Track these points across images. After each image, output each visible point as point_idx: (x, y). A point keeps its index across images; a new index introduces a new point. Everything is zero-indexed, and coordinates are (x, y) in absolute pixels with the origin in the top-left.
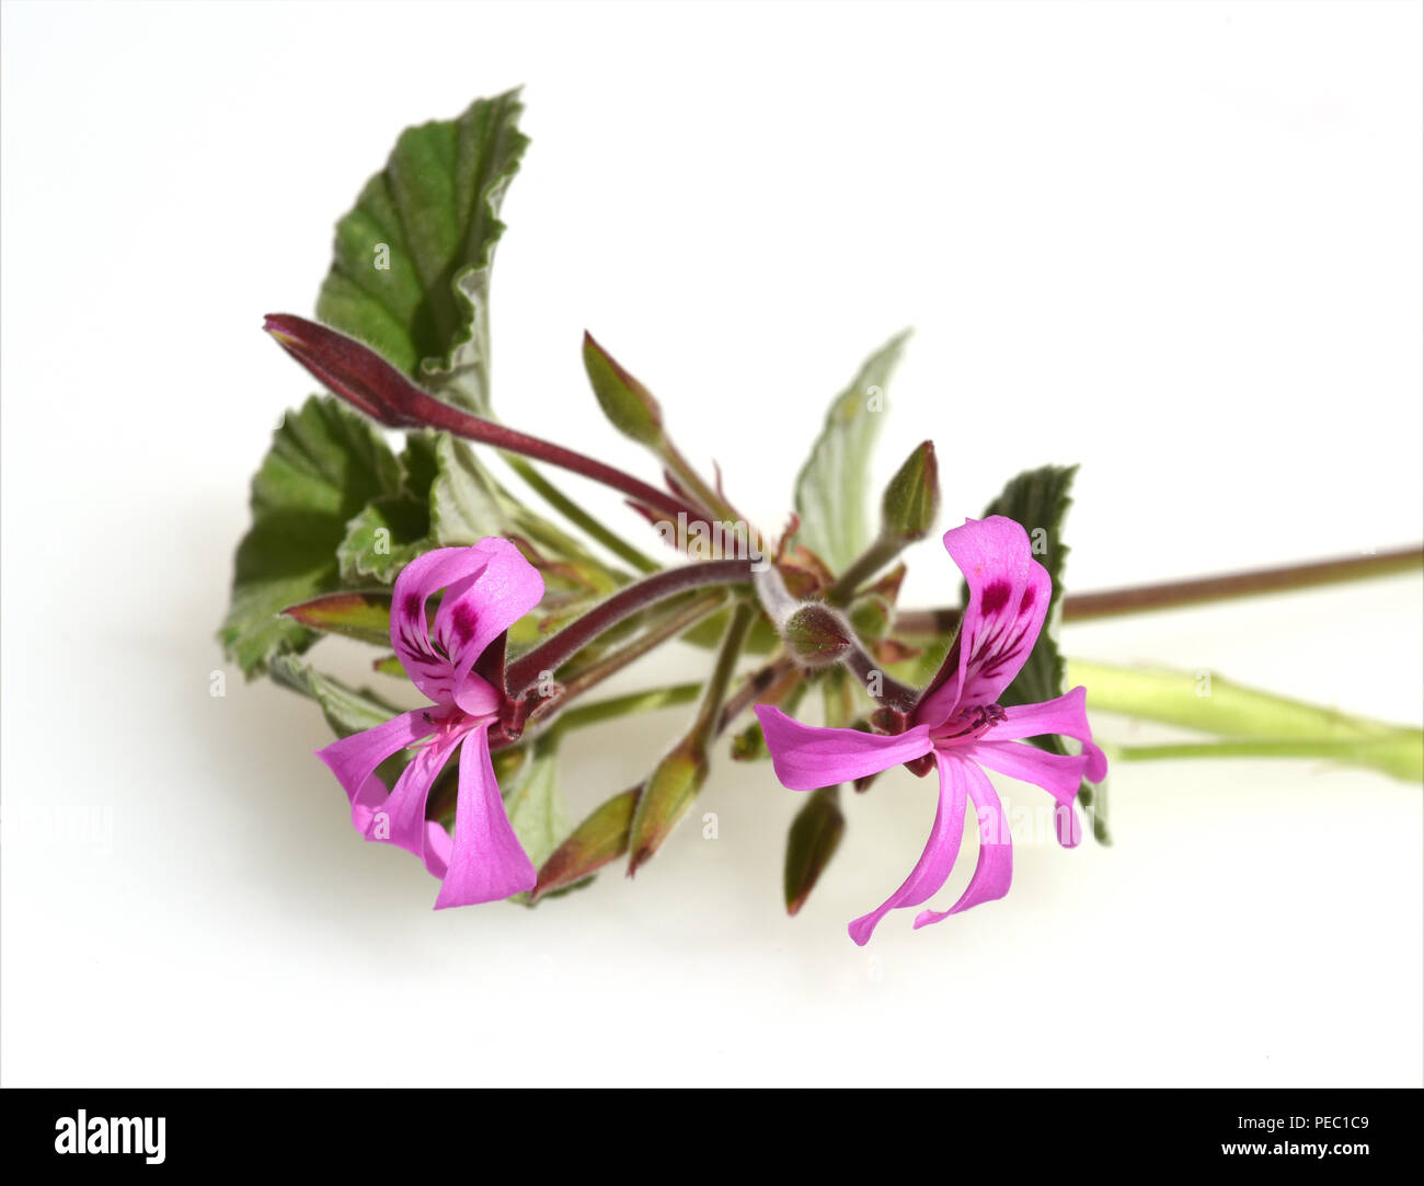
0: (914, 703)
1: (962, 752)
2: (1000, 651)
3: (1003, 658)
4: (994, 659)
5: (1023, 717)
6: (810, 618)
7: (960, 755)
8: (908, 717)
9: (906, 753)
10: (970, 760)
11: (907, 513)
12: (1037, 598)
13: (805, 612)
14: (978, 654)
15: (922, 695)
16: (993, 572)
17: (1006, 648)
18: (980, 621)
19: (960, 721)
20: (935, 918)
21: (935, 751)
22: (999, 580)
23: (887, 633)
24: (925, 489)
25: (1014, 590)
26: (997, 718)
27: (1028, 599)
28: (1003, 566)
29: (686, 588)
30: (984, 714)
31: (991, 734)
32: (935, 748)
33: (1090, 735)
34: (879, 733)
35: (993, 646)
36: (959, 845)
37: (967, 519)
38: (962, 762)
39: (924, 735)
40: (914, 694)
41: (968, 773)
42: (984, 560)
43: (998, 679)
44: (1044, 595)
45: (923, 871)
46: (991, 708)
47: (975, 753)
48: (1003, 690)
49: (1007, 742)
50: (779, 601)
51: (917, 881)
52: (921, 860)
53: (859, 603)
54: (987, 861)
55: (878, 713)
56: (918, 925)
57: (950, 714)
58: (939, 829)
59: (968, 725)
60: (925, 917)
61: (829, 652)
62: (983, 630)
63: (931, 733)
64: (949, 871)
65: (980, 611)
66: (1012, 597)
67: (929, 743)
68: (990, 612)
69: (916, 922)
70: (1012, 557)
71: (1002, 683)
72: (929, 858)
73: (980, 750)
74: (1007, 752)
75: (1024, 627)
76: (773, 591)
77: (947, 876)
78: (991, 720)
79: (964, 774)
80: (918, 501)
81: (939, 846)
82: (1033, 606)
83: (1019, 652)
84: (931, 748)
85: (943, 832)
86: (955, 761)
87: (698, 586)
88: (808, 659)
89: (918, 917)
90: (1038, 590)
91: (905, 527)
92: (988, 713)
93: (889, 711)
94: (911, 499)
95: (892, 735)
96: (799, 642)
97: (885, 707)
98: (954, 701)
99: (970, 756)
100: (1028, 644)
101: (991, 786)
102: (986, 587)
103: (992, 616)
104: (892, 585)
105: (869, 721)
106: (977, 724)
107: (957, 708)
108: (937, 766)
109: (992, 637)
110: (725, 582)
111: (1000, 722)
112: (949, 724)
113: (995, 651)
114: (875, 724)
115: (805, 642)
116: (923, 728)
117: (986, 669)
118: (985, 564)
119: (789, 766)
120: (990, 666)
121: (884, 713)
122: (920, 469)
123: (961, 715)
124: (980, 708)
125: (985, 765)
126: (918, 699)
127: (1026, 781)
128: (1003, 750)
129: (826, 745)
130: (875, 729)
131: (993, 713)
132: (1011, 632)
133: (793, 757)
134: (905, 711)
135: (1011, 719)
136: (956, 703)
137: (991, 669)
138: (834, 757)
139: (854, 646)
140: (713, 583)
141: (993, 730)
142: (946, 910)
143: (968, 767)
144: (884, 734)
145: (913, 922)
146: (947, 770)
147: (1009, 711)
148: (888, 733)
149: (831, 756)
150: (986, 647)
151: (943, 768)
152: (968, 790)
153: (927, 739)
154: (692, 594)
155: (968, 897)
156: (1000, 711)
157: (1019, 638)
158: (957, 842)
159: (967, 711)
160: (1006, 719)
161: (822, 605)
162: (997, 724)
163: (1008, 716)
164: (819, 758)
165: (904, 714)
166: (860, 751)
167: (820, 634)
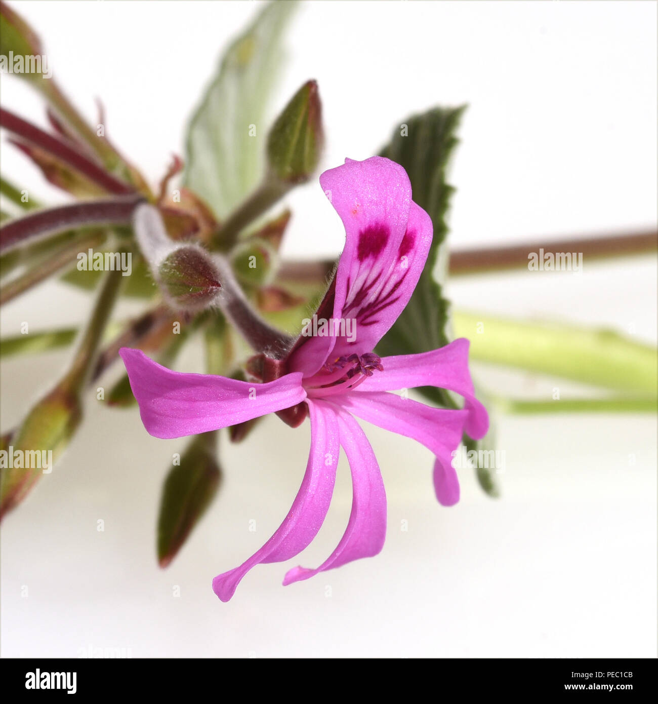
0: (289, 349)
1: (336, 402)
2: (377, 298)
3: (380, 306)
4: (371, 305)
5: (402, 367)
6: (183, 260)
7: (334, 405)
8: (281, 365)
9: (277, 402)
10: (345, 411)
11: (290, 155)
12: (417, 243)
13: (178, 254)
14: (355, 300)
15: (295, 342)
16: (371, 215)
17: (384, 294)
18: (356, 265)
19: (335, 371)
20: (305, 574)
21: (308, 401)
22: (377, 224)
23: (269, 279)
24: (309, 130)
25: (392, 233)
26: (372, 368)
27: (407, 244)
28: (382, 209)
29: (62, 228)
30: (359, 364)
31: (367, 384)
32: (308, 397)
33: (473, 389)
34: (253, 381)
35: (371, 291)
36: (330, 499)
37: (347, 159)
38: (337, 413)
39: (296, 384)
40: (287, 341)
41: (342, 426)
42: (361, 201)
43: (375, 326)
44: (424, 240)
45: (291, 525)
46: (367, 357)
47: (350, 404)
48: (380, 338)
49: (383, 393)
50: (156, 241)
51: (284, 536)
52: (290, 514)
53: (241, 249)
54: (360, 515)
55: (252, 361)
56: (287, 582)
57: (323, 363)
58: (309, 481)
59: (342, 374)
60: (295, 573)
61: (200, 295)
62: (359, 275)
63: (305, 382)
64: (319, 525)
65: (356, 254)
66: (390, 242)
67: (301, 392)
68: (367, 256)
69: (285, 579)
70: (391, 200)
71: (379, 331)
72: (298, 512)
73: (356, 401)
74: (385, 404)
75: (403, 273)
76: (151, 233)
77: (317, 532)
78: (365, 369)
79: (337, 425)
80: (301, 142)
81: (308, 499)
82: (412, 252)
83: (397, 299)
84: (304, 397)
85: (313, 484)
86: (330, 413)
87: (76, 226)
88: (180, 302)
89: (287, 574)
90: (418, 235)
91: (288, 169)
92: (363, 362)
93: (262, 358)
94: (294, 140)
95: (264, 382)
96: (171, 284)
97: (259, 353)
98: (328, 348)
99: (344, 407)
100: (408, 290)
101: (366, 438)
102: (363, 229)
103: (368, 261)
104: (276, 231)
105: (244, 369)
106: (352, 374)
107: (332, 356)
108: (309, 416)
109: (369, 282)
110: (104, 223)
111: (375, 372)
112: (323, 373)
113: (372, 297)
114: (250, 371)
115: (175, 284)
116: (295, 377)
117: (363, 317)
118: (362, 205)
119: (155, 412)
120: (367, 313)
121: (257, 361)
122: (303, 110)
123: (336, 364)
124: (354, 357)
125: (361, 417)
126: (291, 346)
127: (403, 434)
128: (380, 402)
129: (192, 392)
130: (249, 376)
131: (368, 362)
132: (389, 278)
133: (159, 404)
134: (278, 357)
135: (388, 369)
136: (331, 350)
137: (367, 317)
138: (202, 404)
139: (230, 291)
140: (91, 224)
141: (368, 380)
142: (315, 566)
143: (342, 418)
144: (257, 382)
145: (282, 579)
146: (320, 421)
147: (384, 361)
148: (261, 381)
149: (197, 404)
150: (363, 293)
151: (316, 420)
152: (340, 441)
153: (301, 387)
154: (70, 235)
155: (338, 554)
156: (375, 360)
157: (397, 285)
158: (328, 496)
159: (342, 359)
160: (381, 369)
161: (197, 247)
162: (372, 374)
163: (384, 367)
164: (187, 405)
165: (277, 362)
166: (228, 399)
167: (191, 276)
